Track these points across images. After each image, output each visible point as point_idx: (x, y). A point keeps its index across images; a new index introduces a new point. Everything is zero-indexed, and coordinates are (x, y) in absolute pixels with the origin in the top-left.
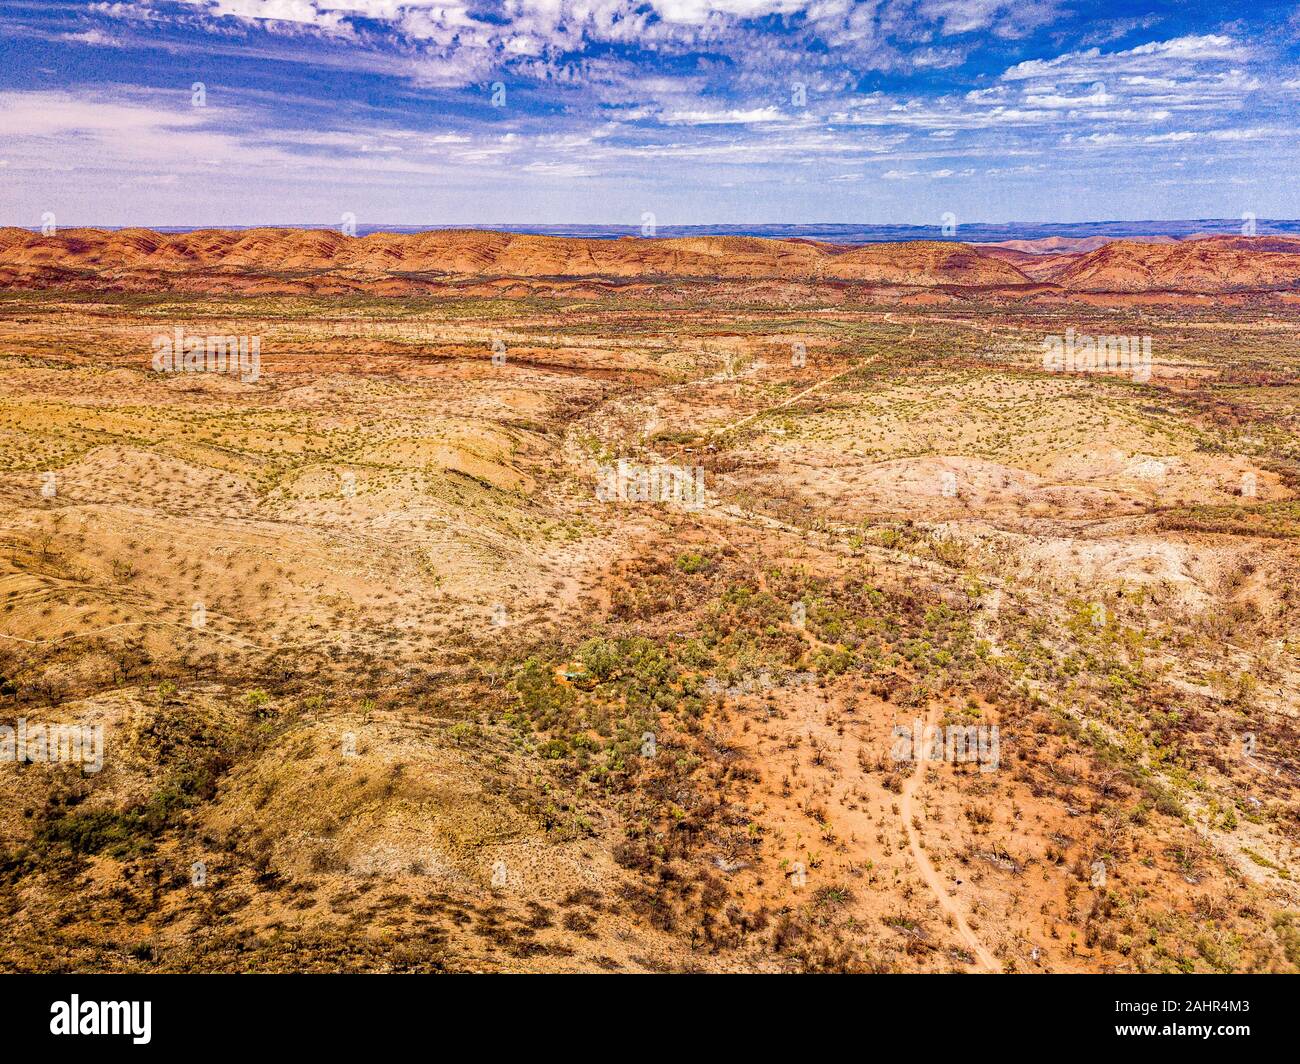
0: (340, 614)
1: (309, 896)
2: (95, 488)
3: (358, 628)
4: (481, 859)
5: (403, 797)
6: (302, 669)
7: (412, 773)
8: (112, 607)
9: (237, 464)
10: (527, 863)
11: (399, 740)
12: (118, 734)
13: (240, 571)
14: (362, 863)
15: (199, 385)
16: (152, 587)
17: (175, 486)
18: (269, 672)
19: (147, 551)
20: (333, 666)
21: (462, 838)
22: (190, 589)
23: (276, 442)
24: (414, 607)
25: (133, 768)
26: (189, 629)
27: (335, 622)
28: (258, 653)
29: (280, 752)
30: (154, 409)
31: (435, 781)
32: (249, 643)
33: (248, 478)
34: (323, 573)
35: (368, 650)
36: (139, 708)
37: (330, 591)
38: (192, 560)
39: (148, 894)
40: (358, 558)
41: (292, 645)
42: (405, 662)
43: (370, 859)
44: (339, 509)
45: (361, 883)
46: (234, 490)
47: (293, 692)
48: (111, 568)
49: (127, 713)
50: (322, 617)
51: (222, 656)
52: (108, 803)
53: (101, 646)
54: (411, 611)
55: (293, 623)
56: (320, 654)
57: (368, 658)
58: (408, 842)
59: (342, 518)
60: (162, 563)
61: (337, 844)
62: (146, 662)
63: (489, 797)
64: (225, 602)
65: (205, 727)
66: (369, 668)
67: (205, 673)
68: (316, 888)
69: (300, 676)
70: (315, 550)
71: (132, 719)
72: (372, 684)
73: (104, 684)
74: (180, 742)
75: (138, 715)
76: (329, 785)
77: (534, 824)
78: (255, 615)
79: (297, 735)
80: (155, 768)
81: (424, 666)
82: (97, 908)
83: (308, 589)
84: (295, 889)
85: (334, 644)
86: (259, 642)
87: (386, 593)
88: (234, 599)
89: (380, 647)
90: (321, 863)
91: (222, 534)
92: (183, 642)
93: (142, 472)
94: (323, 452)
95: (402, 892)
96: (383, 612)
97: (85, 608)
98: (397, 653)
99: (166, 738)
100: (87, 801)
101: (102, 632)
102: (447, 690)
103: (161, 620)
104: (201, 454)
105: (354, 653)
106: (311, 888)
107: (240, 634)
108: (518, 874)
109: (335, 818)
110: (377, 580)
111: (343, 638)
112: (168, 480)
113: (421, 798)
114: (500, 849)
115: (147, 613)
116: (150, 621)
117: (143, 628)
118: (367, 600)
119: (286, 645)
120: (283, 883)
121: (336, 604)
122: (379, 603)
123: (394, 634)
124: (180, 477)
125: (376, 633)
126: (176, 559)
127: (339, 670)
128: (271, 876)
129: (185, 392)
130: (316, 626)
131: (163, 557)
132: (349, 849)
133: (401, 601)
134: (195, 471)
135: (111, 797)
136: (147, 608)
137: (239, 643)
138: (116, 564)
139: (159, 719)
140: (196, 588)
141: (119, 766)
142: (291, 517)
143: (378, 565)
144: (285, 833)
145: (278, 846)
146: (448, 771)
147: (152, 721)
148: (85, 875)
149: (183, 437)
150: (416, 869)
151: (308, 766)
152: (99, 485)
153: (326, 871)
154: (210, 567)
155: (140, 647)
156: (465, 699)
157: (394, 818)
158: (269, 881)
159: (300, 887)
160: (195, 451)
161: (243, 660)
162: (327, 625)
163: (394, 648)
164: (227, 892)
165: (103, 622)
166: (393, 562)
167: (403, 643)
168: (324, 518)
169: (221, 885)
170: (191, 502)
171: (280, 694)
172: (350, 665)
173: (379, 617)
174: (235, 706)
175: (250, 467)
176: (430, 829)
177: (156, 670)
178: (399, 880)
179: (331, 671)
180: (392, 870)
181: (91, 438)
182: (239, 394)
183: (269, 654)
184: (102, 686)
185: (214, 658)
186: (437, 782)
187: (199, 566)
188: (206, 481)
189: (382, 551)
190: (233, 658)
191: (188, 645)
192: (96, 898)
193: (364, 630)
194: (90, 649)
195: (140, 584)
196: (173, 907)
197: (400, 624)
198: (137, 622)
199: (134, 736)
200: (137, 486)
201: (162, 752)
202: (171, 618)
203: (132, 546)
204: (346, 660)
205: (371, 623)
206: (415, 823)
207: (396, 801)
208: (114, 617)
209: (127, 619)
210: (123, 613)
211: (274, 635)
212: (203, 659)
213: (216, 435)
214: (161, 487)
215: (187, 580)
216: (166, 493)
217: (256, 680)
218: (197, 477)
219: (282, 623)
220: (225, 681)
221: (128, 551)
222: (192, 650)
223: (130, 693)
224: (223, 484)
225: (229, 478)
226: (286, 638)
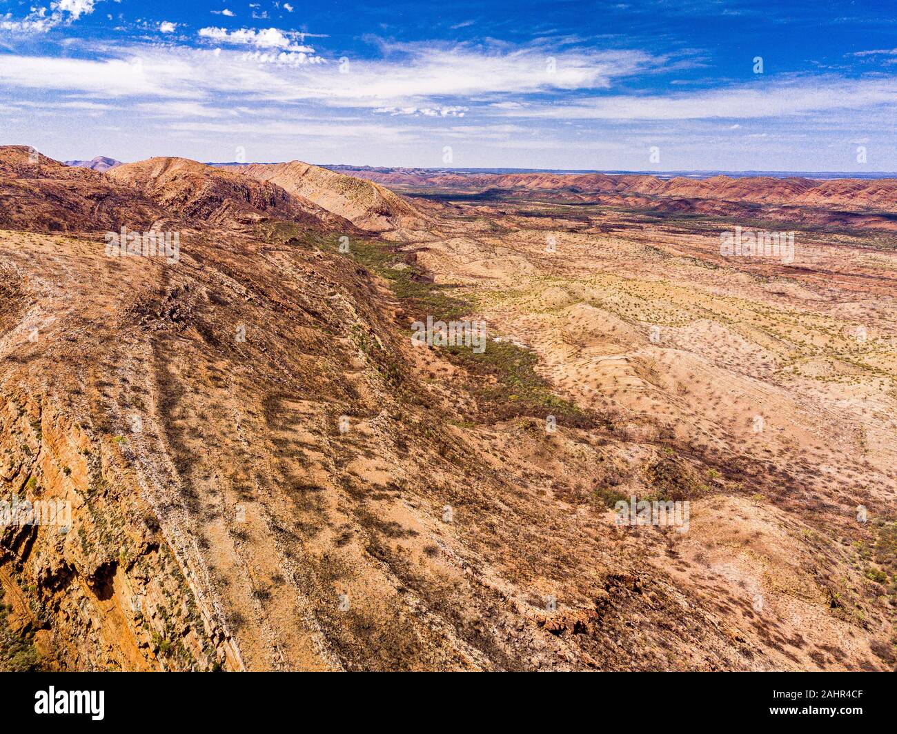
0: (788, 450)
1: (685, 568)
2: (690, 341)
3: (794, 461)
4: (781, 599)
5: (752, 548)
6: (748, 470)
7: (764, 539)
8: (668, 405)
9: (775, 345)
10: (809, 616)
11: (767, 521)
12: (641, 463)
13: (740, 407)
14: (717, 568)
15: (784, 290)
16: (693, 402)
17: (732, 350)
18: (729, 465)
19: (697, 382)
20: (766, 475)
21: (775, 584)
22: (711, 408)
23: (809, 336)
24: (838, 462)
25: (641, 480)
26: (699, 428)
27: (781, 453)
28: (729, 454)
29: (707, 502)
30: (746, 301)
31: (774, 549)
32: (727, 447)
33: (777, 356)
34: (787, 423)
35: (793, 475)
36: (655, 455)
37: (787, 435)
38: (717, 394)
39: (622, 533)
40: (814, 421)
41: (750, 456)
42: (813, 490)
43: (722, 568)
44: (820, 388)
45: (711, 576)
46: (764, 361)
47: (736, 480)
48: (677, 385)
49: (648, 456)
50: (775, 447)
51: (709, 448)
52: (625, 491)
53: (655, 422)
54: (835, 464)
55: (756, 445)
56: (763, 467)
57: (791, 480)
58: (745, 571)
59: (819, 394)
60: (702, 390)
61: (710, 554)
62: (672, 438)
63: (801, 571)
64: (726, 422)
65: (681, 477)
66: (788, 485)
67: (697, 453)
68: (690, 567)
69: (745, 474)
70: (788, 408)
71: (649, 459)
72: (783, 494)
73: (650, 441)
74: (666, 479)
75: (652, 458)
76: (720, 526)
77: (824, 599)
78: (738, 433)
79: (719, 498)
80: (651, 486)
81: (824, 497)
82: (601, 527)
83: (774, 429)
84: (680, 562)
85: (774, 465)
86: (733, 448)
87: (823, 447)
88: (730, 421)
89: (802, 476)
90: (699, 558)
91: (738, 384)
92: (693, 434)
93: (716, 339)
94: (839, 350)
95: (728, 589)
96: (816, 458)
97: (655, 402)
98: (811, 484)
99: (661, 474)
100: (618, 486)
101: (658, 416)
102: (830, 516)
103: (687, 420)
104: (756, 335)
105: (784, 474)
106: (688, 566)
107: (724, 441)
108: (800, 618)
109: (715, 542)
110: (821, 438)
111: (781, 464)
112: (729, 346)
113: (761, 553)
114: (795, 600)
115: (682, 414)
116: (683, 418)
117: (677, 420)
118: (809, 447)
119: (746, 455)
120: (677, 557)
121: (787, 443)
122: (816, 451)
123: (817, 473)
124: (736, 346)
125: (803, 467)
126: (710, 391)
127: (769, 478)
128: (674, 553)
129: (773, 293)
130: (769, 451)
131: (703, 387)
132: (714, 559)
133: (831, 455)
134: (747, 344)
135: (628, 490)
136: (683, 411)
137: (721, 445)
138: (680, 384)
139: (660, 464)
140: (714, 409)
141: (635, 477)
142: (788, 385)
143: (827, 430)
144: (689, 538)
145: (684, 542)
146: (786, 548)
147: (657, 463)
148: (604, 514)
149: (753, 322)
150: (742, 584)
151: (715, 513)
152: (693, 340)
153: (699, 563)
154: (725, 400)
155: (672, 429)
156: (839, 526)
157: (743, 556)
158: (672, 554)
159: (684, 563)
160: (753, 332)
161: (719, 454)
162: (775, 452)
163: (810, 480)
164: (651, 548)
165: (661, 411)
166: (838, 430)
167: (817, 479)
168: (809, 391)
169: (651, 545)
170: (736, 361)
171: (728, 478)
172: (777, 479)
173: (811, 459)
174: (702, 474)
175: (783, 349)
176: (759, 570)
177: (675, 443)
178: (730, 583)
179: (764, 477)
180: (729, 579)
181: (702, 313)
182: (807, 300)
183: (735, 456)
184: (648, 441)
185: (705, 447)
186: (776, 550)
187: (720, 398)
188: (750, 351)
189: (832, 421)
190: (715, 451)
191: (696, 437)
192: (602, 524)
193: (797, 463)
194: (650, 422)
195: (688, 398)
196: (628, 543)
197: (823, 468)
198: (675, 416)
199: (647, 467)
200: (711, 345)
201: (656, 480)
202: (693, 420)
203: (691, 377)
204: (776, 476)
205: (804, 461)
206: (753, 563)
207: (748, 548)
208: (666, 410)
209: (672, 413)
210: (671, 410)
211: (743, 447)
212: (699, 446)
213: (772, 325)
214: (723, 349)
215: (711, 404)
216: (725, 353)
217: (720, 467)
218: (746, 347)
219: (750, 443)
220: (704, 461)
221: (689, 379)
222: (696, 439)
223: (655, 448)
224: (759, 356)
225: (765, 353)
226: (748, 451)
